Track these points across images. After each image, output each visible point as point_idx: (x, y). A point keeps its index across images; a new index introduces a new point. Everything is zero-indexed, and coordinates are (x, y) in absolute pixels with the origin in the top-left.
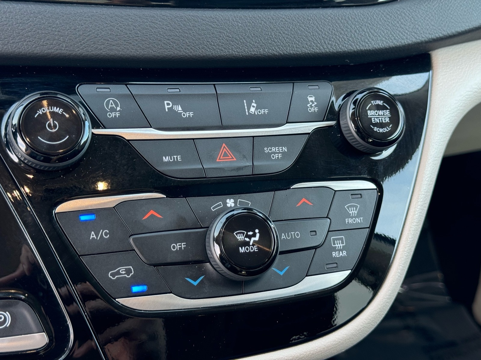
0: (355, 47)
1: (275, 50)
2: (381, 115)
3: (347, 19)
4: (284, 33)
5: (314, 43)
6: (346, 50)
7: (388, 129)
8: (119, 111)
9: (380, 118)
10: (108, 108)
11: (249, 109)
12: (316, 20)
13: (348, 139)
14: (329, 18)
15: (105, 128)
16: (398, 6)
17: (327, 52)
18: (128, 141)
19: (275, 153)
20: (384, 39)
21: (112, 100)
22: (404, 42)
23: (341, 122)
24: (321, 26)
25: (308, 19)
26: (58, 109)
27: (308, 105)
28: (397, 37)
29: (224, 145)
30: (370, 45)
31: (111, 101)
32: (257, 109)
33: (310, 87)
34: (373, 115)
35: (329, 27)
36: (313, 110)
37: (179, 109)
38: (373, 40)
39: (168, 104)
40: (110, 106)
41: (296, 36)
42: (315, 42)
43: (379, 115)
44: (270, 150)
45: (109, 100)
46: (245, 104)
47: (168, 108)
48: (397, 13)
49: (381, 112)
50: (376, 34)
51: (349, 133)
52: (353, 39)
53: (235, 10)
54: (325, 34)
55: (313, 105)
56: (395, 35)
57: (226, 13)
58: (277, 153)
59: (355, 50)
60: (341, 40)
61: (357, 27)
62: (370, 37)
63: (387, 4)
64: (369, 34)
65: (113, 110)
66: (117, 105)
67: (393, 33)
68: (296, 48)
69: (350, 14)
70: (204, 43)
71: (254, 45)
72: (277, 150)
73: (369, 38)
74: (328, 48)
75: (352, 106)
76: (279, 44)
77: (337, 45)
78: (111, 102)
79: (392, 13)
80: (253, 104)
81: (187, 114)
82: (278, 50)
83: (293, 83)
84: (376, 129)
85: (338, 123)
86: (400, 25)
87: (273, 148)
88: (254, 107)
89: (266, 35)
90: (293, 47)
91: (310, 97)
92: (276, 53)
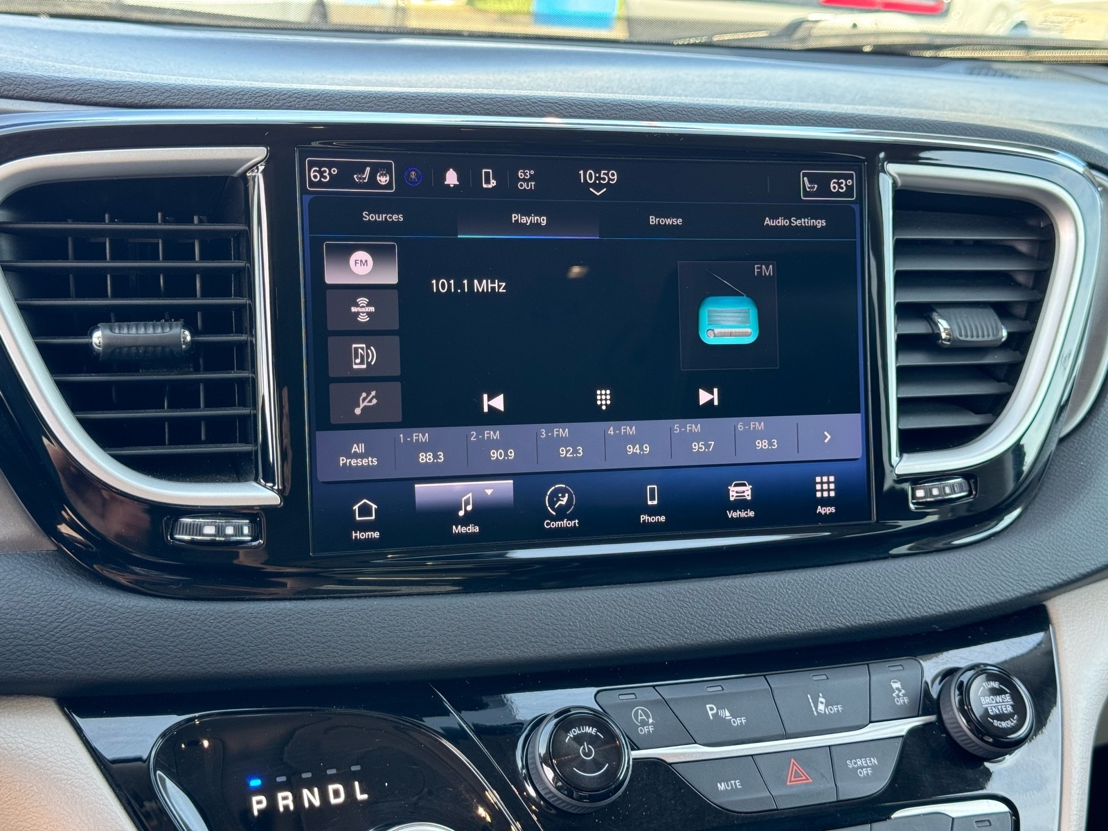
0: (945, 608)
1: (839, 621)
2: (1000, 702)
3: (929, 571)
4: (848, 598)
5: (890, 607)
6: (934, 613)
7: (1012, 722)
8: (652, 724)
9: (1000, 707)
10: (637, 720)
11: (816, 708)
12: (888, 577)
13: (958, 740)
14: (905, 572)
15: (639, 749)
16: (994, 546)
17: (908, 618)
18: (670, 764)
19: (862, 768)
20: (982, 594)
21: (642, 710)
22: (1011, 596)
23: (945, 716)
24: (896, 583)
25: (877, 576)
26: (591, 728)
27: (894, 695)
28: (999, 588)
29: (793, 760)
30: (965, 603)
31: (640, 711)
32: (827, 706)
33: (891, 669)
34: (989, 704)
35: (906, 584)
36: (902, 701)
37: (726, 714)
38: (968, 596)
39: (712, 709)
40: (640, 718)
41: (865, 601)
42: (891, 605)
43: (997, 702)
44: (855, 763)
45: (637, 710)
46: (811, 700)
47: (712, 714)
48: (994, 556)
49: (999, 698)
50: (970, 588)
51: (960, 732)
52: (940, 596)
53: (779, 573)
54: (903, 594)
55: (900, 694)
56: (996, 587)
57: (771, 579)
58: (864, 767)
59: (946, 611)
60: (924, 600)
61: (944, 580)
62: (962, 592)
63: (978, 544)
64: (960, 588)
65: (644, 723)
66: (648, 717)
67: (993, 585)
68: (867, 615)
69: (931, 562)
70: (747, 620)
71: (811, 617)
72: (863, 762)
73: (961, 594)
74: (909, 612)
75: (957, 692)
76: (844, 613)
77: (920, 607)
78: (640, 713)
79: (986, 557)
80: (821, 699)
81: (738, 721)
82: (844, 621)
83: (868, 664)
84: (996, 723)
85: (940, 718)
86: (1001, 573)
87: (858, 760)
88: (822, 703)
89: (826, 602)
90: (863, 615)
91: (894, 682)
92: (841, 625)
